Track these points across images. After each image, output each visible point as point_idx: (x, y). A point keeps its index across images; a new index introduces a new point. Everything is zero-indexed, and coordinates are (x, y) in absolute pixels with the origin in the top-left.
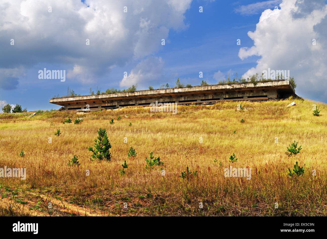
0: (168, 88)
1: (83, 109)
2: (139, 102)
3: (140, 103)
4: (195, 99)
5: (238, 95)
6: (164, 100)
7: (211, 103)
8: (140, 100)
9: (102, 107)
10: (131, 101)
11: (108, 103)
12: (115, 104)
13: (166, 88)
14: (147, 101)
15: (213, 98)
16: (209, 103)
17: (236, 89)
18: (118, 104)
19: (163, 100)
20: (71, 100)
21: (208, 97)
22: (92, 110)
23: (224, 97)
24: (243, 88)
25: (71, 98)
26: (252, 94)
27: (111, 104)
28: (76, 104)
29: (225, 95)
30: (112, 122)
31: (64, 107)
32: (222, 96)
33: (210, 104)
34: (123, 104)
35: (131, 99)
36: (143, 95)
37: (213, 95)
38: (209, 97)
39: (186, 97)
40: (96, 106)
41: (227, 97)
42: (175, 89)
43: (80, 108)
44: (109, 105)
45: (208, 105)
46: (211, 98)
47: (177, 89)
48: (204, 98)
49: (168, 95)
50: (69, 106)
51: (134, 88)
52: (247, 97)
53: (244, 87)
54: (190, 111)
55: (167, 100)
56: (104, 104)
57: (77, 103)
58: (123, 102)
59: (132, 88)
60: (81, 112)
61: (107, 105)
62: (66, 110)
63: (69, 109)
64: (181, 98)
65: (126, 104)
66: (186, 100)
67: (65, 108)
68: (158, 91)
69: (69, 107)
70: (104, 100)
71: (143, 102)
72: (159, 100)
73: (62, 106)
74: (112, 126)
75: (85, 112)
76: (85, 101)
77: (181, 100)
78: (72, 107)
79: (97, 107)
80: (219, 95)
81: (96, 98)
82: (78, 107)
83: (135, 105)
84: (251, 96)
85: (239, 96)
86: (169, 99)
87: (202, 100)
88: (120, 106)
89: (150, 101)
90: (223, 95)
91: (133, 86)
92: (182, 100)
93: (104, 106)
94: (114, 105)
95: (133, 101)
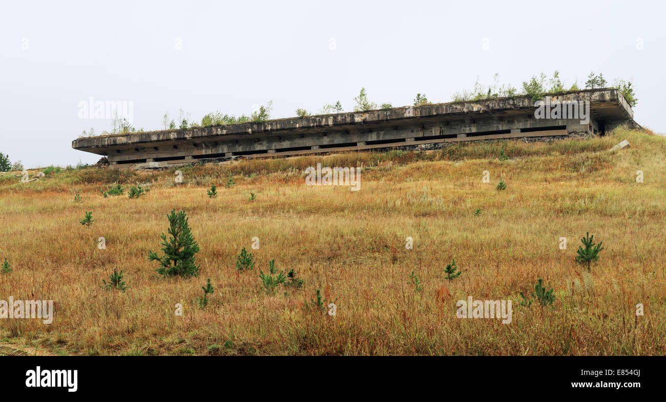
0: (341, 112)
1: (150, 161)
2: (275, 146)
3: (278, 147)
4: (402, 137)
5: (498, 127)
6: (332, 139)
7: (437, 146)
8: (278, 142)
9: (195, 157)
10: (260, 144)
11: (207, 147)
12: (222, 150)
13: (336, 113)
14: (295, 143)
15: (442, 134)
16: (433, 146)
17: (494, 111)
18: (228, 150)
19: (330, 141)
20: (123, 142)
21: (431, 131)
22: (171, 165)
23: (468, 132)
24: (510, 109)
25: (121, 138)
26: (532, 122)
27: (213, 150)
28: (134, 150)
29: (469, 126)
30: (213, 193)
31: (106, 157)
32: (462, 129)
33: (435, 146)
34: (241, 151)
35: (258, 139)
36: (283, 129)
37: (441, 128)
38: (433, 132)
39: (382, 133)
40: (180, 154)
41: (474, 130)
42: (355, 115)
43: (144, 161)
44: (209, 152)
45: (430, 149)
46: (438, 134)
47: (360, 114)
48: (420, 135)
49: (341, 129)
50: (120, 155)
51: (265, 113)
52: (519, 130)
53: (513, 107)
54: (390, 164)
55: (339, 140)
56: (197, 150)
57: (137, 150)
58: (240, 145)
59: (259, 112)
60: (146, 170)
61: (206, 151)
62: (112, 164)
63: (119, 163)
64: (370, 134)
65: (247, 150)
66: (381, 139)
67: (109, 160)
68: (318, 119)
69: (118, 159)
70: (197, 141)
71: (286, 144)
72: (321, 140)
73: (103, 156)
74: (212, 201)
75: (155, 168)
76: (155, 145)
77: (370, 140)
78: (127, 158)
79: (183, 158)
80: (456, 127)
81: (179, 137)
82: (138, 159)
83: (268, 151)
84: (528, 127)
85: (500, 129)
86: (342, 137)
87: (417, 139)
88: (235, 154)
89: (301, 142)
90: (465, 127)
91: (262, 108)
92: (373, 140)
93: (199, 154)
94: (220, 152)
95: (262, 144)
